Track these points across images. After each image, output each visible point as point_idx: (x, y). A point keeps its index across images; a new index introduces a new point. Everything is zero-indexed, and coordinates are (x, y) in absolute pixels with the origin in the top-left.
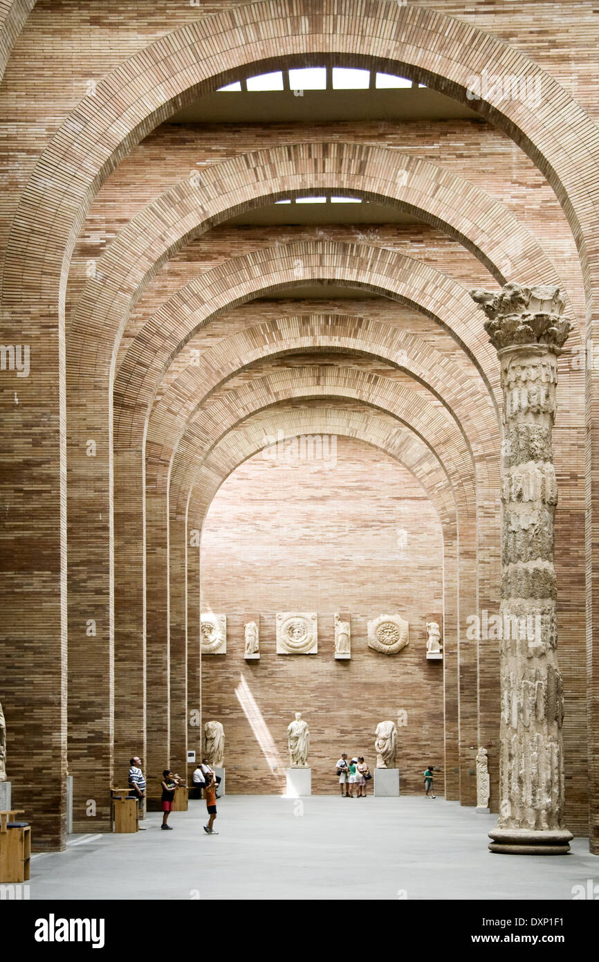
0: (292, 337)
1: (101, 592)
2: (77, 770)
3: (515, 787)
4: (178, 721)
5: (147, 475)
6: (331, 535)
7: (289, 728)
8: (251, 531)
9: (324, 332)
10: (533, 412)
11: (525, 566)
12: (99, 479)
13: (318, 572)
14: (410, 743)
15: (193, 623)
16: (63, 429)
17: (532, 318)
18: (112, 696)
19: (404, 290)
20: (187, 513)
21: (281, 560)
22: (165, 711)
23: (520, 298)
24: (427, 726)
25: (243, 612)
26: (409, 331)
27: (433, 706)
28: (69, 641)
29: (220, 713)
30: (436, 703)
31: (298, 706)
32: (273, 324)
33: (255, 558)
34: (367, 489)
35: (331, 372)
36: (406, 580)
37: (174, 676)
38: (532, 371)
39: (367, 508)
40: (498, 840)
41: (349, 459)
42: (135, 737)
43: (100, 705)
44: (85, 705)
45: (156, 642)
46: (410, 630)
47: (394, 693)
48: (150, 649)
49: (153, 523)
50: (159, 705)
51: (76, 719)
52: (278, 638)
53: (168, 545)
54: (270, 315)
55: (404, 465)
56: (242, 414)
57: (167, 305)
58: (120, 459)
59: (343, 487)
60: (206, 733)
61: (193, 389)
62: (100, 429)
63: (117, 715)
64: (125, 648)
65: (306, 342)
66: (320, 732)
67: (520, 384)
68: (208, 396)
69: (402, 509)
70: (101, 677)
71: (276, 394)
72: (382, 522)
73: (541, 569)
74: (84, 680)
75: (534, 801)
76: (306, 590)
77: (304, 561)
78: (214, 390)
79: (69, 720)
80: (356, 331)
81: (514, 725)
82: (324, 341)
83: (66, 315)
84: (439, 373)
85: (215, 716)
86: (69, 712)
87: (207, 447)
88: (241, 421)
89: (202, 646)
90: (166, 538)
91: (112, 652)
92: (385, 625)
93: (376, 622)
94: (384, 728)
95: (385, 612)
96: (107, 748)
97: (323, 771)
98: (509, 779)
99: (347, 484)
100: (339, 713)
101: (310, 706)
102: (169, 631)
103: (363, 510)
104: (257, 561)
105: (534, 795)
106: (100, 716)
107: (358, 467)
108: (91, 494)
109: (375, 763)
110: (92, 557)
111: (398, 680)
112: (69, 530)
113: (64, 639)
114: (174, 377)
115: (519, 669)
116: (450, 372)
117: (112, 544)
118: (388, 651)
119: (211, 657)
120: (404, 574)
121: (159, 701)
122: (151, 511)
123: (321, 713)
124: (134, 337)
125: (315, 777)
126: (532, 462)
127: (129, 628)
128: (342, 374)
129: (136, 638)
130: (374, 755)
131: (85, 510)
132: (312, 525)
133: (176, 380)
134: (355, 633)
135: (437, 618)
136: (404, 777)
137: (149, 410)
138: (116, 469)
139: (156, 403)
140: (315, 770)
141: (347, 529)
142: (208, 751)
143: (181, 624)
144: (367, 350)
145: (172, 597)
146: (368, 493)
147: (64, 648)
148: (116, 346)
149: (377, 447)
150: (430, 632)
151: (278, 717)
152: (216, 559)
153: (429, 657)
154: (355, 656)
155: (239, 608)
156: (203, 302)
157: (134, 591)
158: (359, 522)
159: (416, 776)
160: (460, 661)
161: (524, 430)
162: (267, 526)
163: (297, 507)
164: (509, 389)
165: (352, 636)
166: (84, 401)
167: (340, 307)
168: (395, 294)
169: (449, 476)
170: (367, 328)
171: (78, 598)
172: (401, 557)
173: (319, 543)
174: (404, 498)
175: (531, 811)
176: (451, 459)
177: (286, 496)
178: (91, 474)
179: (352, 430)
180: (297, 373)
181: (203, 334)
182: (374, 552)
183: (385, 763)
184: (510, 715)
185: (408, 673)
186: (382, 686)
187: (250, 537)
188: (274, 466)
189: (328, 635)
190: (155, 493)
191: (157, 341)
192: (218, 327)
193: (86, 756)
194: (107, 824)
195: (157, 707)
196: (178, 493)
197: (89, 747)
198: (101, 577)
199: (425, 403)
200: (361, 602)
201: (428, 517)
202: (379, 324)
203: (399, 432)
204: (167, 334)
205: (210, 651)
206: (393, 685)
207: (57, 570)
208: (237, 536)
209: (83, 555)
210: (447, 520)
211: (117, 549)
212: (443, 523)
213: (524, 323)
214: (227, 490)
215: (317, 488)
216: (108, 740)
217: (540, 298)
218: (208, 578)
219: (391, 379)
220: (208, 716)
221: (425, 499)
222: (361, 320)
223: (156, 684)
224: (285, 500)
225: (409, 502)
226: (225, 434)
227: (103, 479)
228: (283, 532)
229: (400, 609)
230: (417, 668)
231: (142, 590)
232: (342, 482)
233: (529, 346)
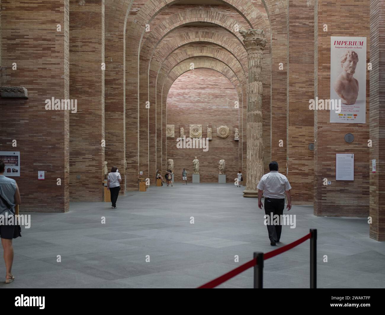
0: (193, 38)
1: (135, 118)
2: (129, 172)
3: (250, 178)
4: (159, 159)
5: (149, 81)
6: (206, 100)
7: (193, 161)
8: (182, 98)
9: (202, 37)
10: (256, 67)
11: (253, 113)
12: (135, 83)
13: (202, 112)
14: (229, 167)
15: (164, 128)
16: (124, 69)
17: (255, 39)
18: (139, 150)
19: (224, 26)
20: (162, 92)
21: (191, 108)
22: (155, 155)
23: (252, 33)
24: (235, 161)
25: (179, 124)
26: (227, 37)
27: (236, 155)
28: (126, 133)
29: (172, 156)
30: (237, 154)
31: (196, 155)
32: (187, 34)
33: (183, 107)
34: (217, 85)
35: (205, 48)
36: (228, 114)
37: (158, 144)
38: (256, 54)
39: (217, 91)
40: (245, 193)
41: (212, 76)
42: (146, 163)
43: (135, 152)
44: (131, 153)
45: (152, 133)
46: (229, 131)
47: (225, 151)
48: (150, 136)
49: (152, 96)
50: (153, 153)
51: (128, 157)
52: (190, 133)
53: (156, 103)
54: (186, 31)
55: (228, 78)
56: (179, 61)
57: (156, 29)
58: (142, 76)
59: (210, 85)
60: (168, 163)
61: (164, 54)
62: (135, 68)
63: (140, 156)
64: (143, 135)
65: (197, 40)
66: (203, 163)
67: (252, 58)
68: (168, 56)
69: (227, 92)
70: (135, 144)
71: (189, 55)
72: (221, 96)
73: (258, 113)
74: (130, 145)
75: (255, 182)
76: (199, 118)
77: (198, 108)
78: (170, 54)
79: (126, 157)
80: (212, 37)
81: (250, 160)
82: (202, 40)
83: (126, 33)
84: (236, 51)
85: (171, 158)
86: (126, 155)
87: (168, 72)
88: (179, 63)
89: (167, 135)
90: (155, 101)
91: (138, 137)
92: (222, 129)
93: (220, 128)
94: (222, 162)
95: (222, 125)
96: (137, 166)
97: (203, 175)
98: (249, 175)
99: (211, 84)
100: (208, 157)
101: (199, 154)
102: (156, 130)
103: (216, 92)
104: (184, 108)
105: (255, 180)
106: (135, 156)
107: (214, 78)
108: (133, 88)
109: (219, 173)
110: (133, 107)
111: (226, 147)
112: (126, 99)
113: (124, 133)
114: (158, 50)
115: (252, 144)
116: (239, 50)
117: (139, 103)
118: (223, 137)
119: (170, 138)
120: (228, 113)
121: (153, 152)
122: (151, 92)
123: (203, 157)
124: (146, 38)
125: (201, 177)
126: (256, 82)
127: (144, 129)
128: (209, 49)
129: (146, 132)
130: (218, 170)
131: (131, 93)
132: (200, 96)
133: (158, 51)
134: (213, 131)
135: (237, 127)
136: (227, 177)
137: (150, 61)
138: (140, 80)
139: (152, 58)
140: (201, 175)
141: (211, 98)
142: (169, 168)
143: (160, 128)
144: (215, 42)
145: (157, 119)
146: (217, 86)
147: (124, 135)
148: (141, 41)
149: (220, 72)
150: (235, 131)
151: (190, 158)
152: (171, 107)
153: (235, 139)
154: (213, 139)
155: (178, 123)
156: (166, 28)
157: (145, 118)
158: (215, 96)
159: (231, 177)
160: (243, 141)
161: (253, 72)
162: (187, 96)
163: (196, 91)
164: (250, 60)
165: (212, 132)
166: (131, 59)
167: (207, 29)
168: (222, 27)
169: (240, 82)
170: (215, 36)
171: (129, 120)
172: (227, 107)
173: (203, 102)
174: (228, 88)
175: (254, 185)
176: (240, 77)
177: (193, 87)
178: (133, 82)
179: (212, 67)
180: (195, 48)
181: (167, 36)
182: (219, 105)
183: (222, 173)
184: (249, 157)
185: (229, 144)
186: (221, 148)
187: (182, 100)
188: (189, 77)
189: (205, 132)
190: (152, 86)
191: (153, 40)
192: (171, 34)
193: (131, 168)
194: (137, 189)
195: (153, 154)
196: (159, 86)
197: (132, 165)
198: (135, 113)
199: (233, 59)
200: (215, 121)
201: (235, 95)
202: (218, 35)
203: (226, 68)
204: (156, 37)
205: (170, 136)
206: (224, 148)
207: (123, 112)
208: (177, 100)
209: (130, 107)
210: (240, 96)
211: (140, 105)
212: (239, 97)
213: (253, 40)
214: (175, 85)
215: (202, 85)
216: (137, 163)
217: (258, 33)
218: (169, 113)
219: (223, 51)
220: (169, 157)
221: (234, 89)
222: (213, 33)
223: (152, 147)
224: (192, 88)
225: (230, 90)
226: (174, 67)
227: (136, 83)
228: (192, 98)
229: (227, 124)
230: (231, 143)
231: (148, 117)
232: (210, 83)
233: (255, 47)
